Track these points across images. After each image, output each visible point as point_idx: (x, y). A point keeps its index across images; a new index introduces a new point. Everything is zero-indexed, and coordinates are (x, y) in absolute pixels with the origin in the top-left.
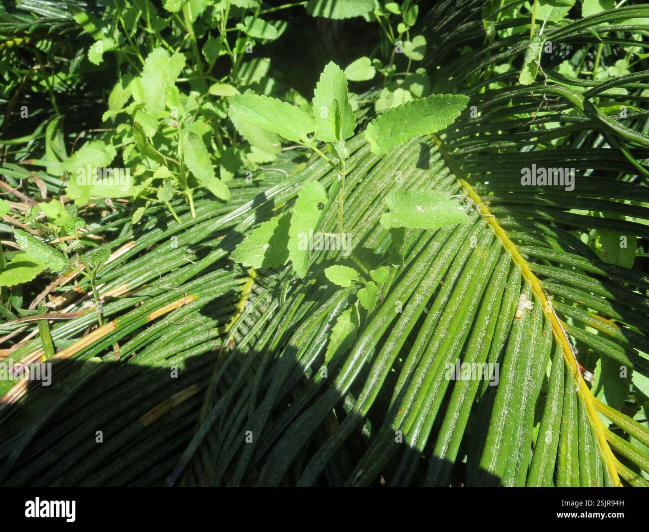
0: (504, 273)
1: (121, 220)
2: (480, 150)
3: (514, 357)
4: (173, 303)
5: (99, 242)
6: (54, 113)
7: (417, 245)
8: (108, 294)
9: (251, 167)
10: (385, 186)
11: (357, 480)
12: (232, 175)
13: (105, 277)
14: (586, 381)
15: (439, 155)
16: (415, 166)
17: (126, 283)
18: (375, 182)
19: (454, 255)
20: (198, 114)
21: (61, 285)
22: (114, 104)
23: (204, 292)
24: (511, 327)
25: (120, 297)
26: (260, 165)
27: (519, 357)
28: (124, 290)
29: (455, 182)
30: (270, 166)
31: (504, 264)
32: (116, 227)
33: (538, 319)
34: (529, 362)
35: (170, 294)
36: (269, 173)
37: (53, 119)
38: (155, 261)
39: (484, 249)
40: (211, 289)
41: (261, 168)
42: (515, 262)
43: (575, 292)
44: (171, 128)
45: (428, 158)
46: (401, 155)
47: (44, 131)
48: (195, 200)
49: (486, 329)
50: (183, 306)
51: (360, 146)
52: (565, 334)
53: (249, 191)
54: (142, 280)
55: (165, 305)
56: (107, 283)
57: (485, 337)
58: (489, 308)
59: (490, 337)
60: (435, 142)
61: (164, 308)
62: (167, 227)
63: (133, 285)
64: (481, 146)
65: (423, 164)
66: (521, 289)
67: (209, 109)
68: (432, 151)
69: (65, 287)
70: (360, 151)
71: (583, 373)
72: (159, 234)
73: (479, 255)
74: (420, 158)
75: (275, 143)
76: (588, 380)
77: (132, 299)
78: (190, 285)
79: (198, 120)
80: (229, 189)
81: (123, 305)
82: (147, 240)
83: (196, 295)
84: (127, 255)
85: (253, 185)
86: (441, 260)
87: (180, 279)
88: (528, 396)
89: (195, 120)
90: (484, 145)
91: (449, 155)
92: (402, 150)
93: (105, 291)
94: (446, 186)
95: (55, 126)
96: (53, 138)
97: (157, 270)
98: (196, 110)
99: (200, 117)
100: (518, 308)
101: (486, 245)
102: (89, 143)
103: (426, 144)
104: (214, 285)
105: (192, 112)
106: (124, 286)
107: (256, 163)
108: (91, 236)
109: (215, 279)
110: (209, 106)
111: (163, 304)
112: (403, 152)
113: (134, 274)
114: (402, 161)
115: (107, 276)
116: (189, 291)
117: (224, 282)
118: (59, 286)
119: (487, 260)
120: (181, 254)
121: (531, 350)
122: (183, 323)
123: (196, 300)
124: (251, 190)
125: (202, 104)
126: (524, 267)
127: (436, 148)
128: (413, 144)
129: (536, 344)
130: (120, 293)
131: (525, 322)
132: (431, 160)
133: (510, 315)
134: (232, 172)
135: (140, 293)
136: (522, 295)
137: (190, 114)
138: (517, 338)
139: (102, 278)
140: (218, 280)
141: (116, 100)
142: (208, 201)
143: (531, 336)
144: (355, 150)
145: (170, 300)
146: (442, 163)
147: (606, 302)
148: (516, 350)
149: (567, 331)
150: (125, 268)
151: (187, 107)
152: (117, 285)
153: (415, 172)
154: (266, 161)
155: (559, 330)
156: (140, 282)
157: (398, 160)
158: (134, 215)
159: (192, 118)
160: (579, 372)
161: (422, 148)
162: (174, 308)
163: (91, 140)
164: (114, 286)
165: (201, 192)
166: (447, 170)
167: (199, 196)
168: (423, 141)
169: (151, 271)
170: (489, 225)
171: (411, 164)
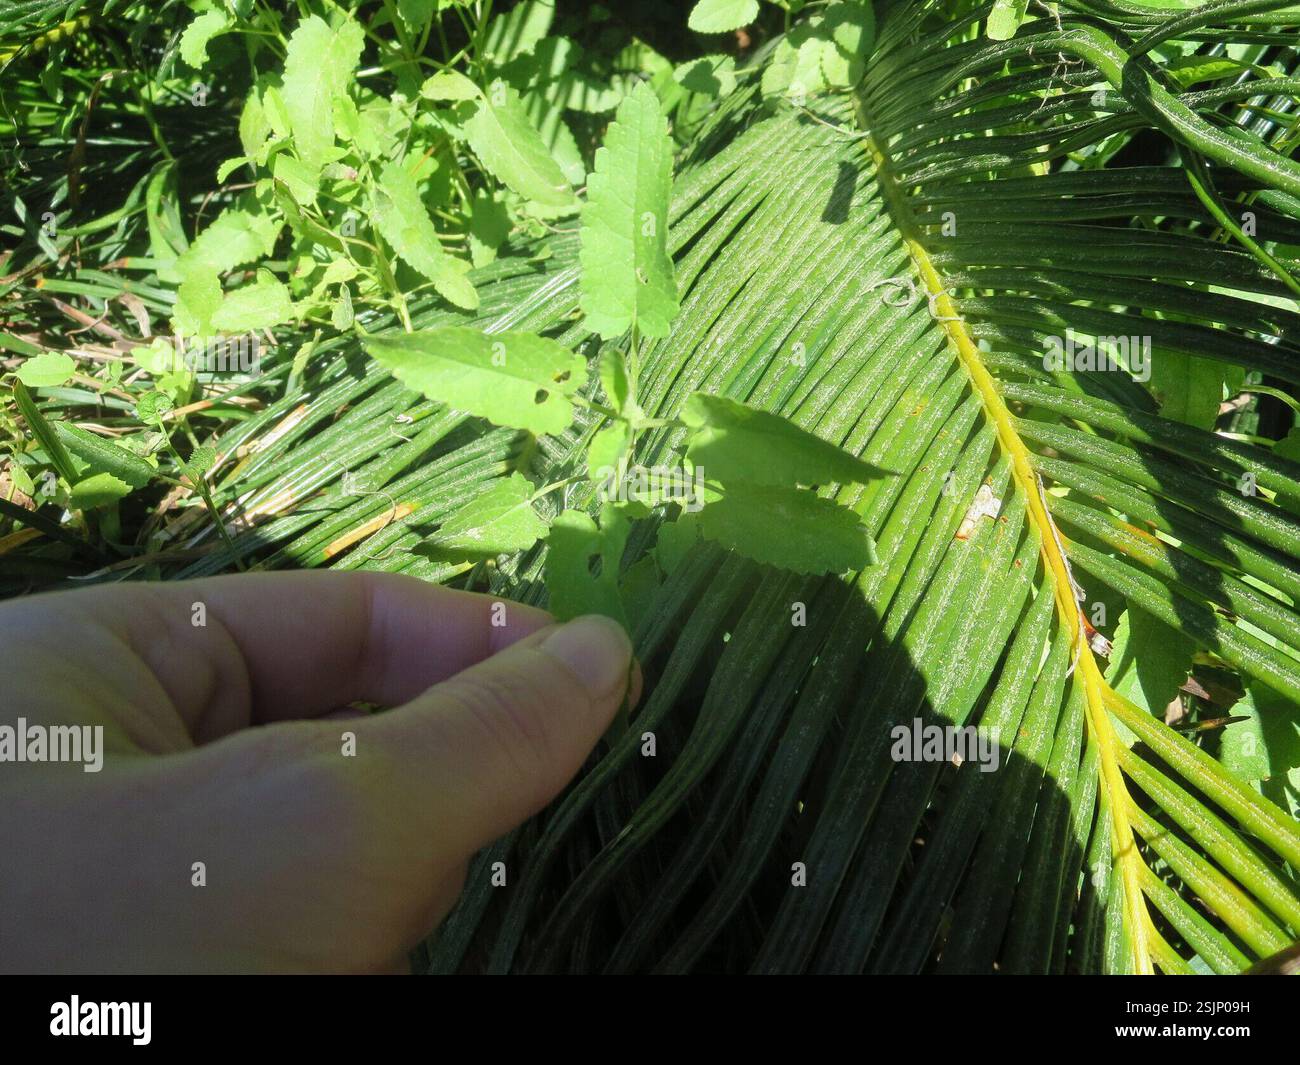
0: (954, 444)
1: (282, 365)
2: (949, 173)
3: (934, 619)
4: (373, 521)
5: (251, 409)
6: (161, 157)
7: (796, 394)
8: (260, 510)
9: (533, 231)
10: (757, 265)
11: (620, 842)
12: (494, 252)
13: (254, 479)
14: (1095, 654)
15: (874, 187)
16: (819, 216)
17: (290, 488)
18: (741, 256)
19: (860, 411)
20: (411, 137)
21: (186, 496)
22: (250, 137)
23: (431, 494)
24: (944, 555)
25: (278, 515)
26: (553, 223)
27: (945, 617)
28: (286, 500)
29: (898, 245)
30: (574, 222)
31: (960, 424)
32: (278, 377)
33: (1009, 533)
34: (968, 625)
35: (365, 505)
36: (570, 239)
37: (157, 172)
38: (341, 442)
39: (922, 396)
40: (444, 488)
41: (553, 229)
42: (988, 416)
43: (1092, 478)
44: (347, 183)
45: (850, 196)
46: (797, 194)
47: (143, 198)
48: (413, 315)
49: (891, 564)
50: (390, 523)
51: (720, 179)
52: (1066, 562)
53: (525, 284)
54: (317, 481)
55: (359, 526)
56: (259, 489)
57: (885, 579)
58: (905, 521)
59: (896, 579)
60: (872, 157)
61: (355, 531)
62: (365, 372)
63: (301, 490)
64: (950, 165)
65: (837, 212)
66: (986, 474)
67: (430, 125)
68: (860, 179)
69: (193, 499)
70: (720, 189)
71: (1090, 637)
72: (351, 387)
73: (908, 411)
74: (833, 198)
75: (561, 185)
76: (1099, 651)
77: (300, 517)
78: (401, 484)
79: (413, 151)
80: (477, 287)
81: (285, 529)
82: (331, 400)
83: (415, 502)
84: (293, 433)
85: (532, 269)
86: (831, 423)
87: (381, 476)
88: (951, 691)
89: (408, 150)
90: (956, 163)
91: (895, 186)
92: (801, 182)
93: (257, 504)
94: (872, 261)
95: (161, 187)
96: (160, 211)
97: (342, 459)
98: (407, 130)
99: (417, 144)
100: (968, 516)
101: (928, 387)
102: (229, 212)
103: (850, 163)
104: (450, 480)
105: (401, 135)
106: (288, 494)
107: (545, 220)
108: (235, 399)
109: (450, 469)
110: (429, 119)
111: (352, 524)
112: (803, 187)
113: (306, 469)
114: (796, 208)
115: (258, 476)
116: (399, 497)
117: (469, 472)
118: (181, 498)
119: (925, 418)
120: (387, 425)
121: (978, 603)
122: (391, 556)
123: (415, 511)
124: (528, 280)
125: (417, 117)
126: (1004, 425)
127: (874, 169)
128: (825, 166)
129: (991, 587)
130: (280, 508)
131: (977, 543)
132: (855, 202)
133: (948, 531)
134: (492, 247)
135: (313, 506)
136: (984, 487)
137: (397, 139)
138: (952, 578)
139: (249, 481)
140: (458, 469)
141: (252, 131)
142: (442, 313)
143: (984, 572)
144: (711, 187)
145: (365, 516)
146: (876, 206)
147: (1148, 497)
148: (943, 601)
149: (1069, 555)
150: (289, 459)
151: (390, 124)
152: (275, 491)
153: (817, 231)
154: (565, 214)
155: (1055, 555)
156: (314, 484)
157: (789, 206)
158: (296, 359)
159: (401, 146)
160: (1083, 637)
161: (842, 173)
162: (374, 529)
163: (230, 206)
164: (271, 493)
165: (429, 296)
166: (886, 220)
167: (425, 304)
168: (847, 157)
169: (333, 463)
170: (950, 338)
171: (813, 212)
